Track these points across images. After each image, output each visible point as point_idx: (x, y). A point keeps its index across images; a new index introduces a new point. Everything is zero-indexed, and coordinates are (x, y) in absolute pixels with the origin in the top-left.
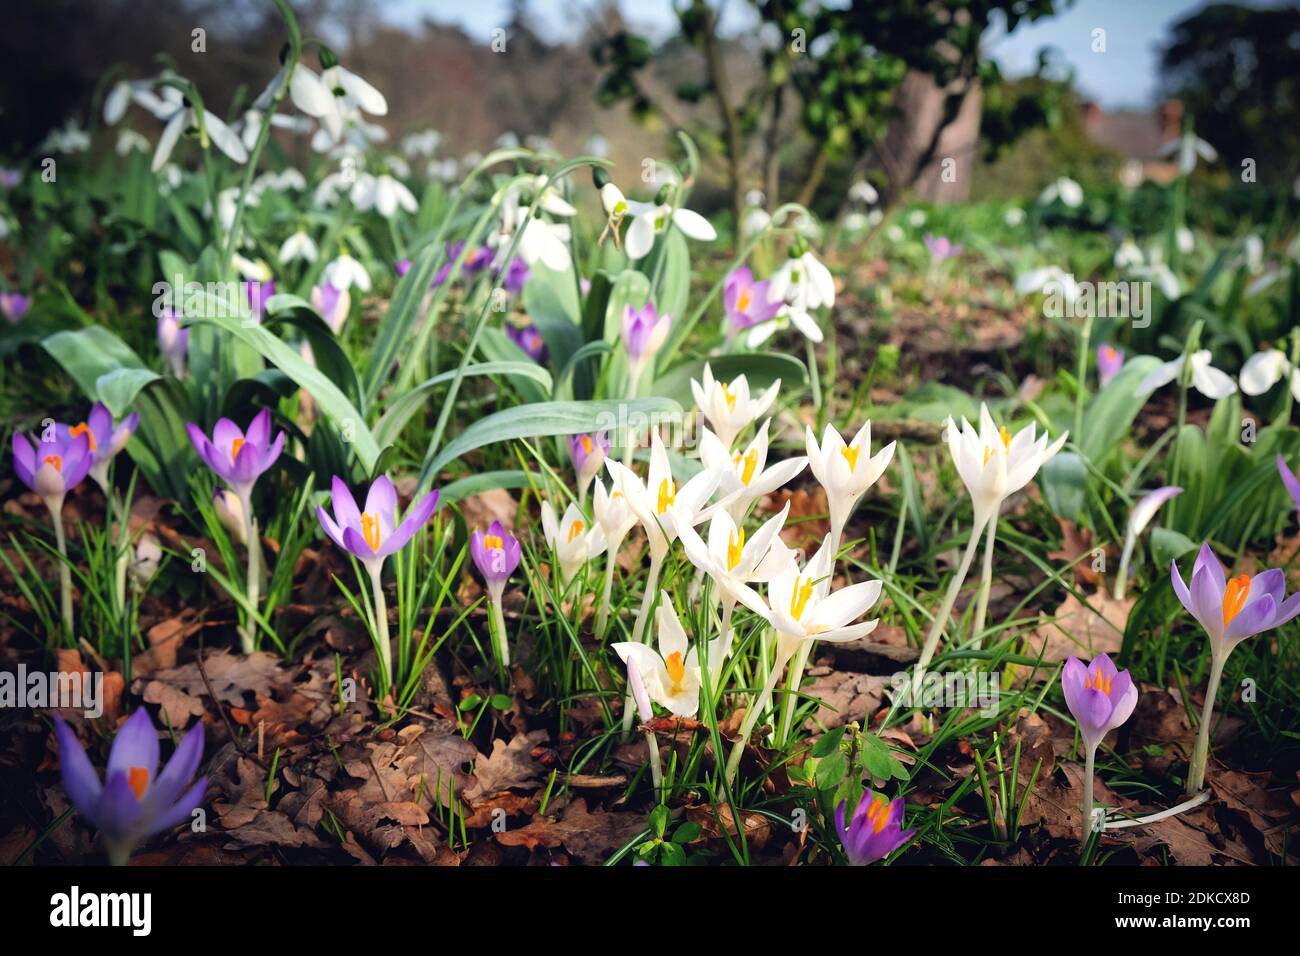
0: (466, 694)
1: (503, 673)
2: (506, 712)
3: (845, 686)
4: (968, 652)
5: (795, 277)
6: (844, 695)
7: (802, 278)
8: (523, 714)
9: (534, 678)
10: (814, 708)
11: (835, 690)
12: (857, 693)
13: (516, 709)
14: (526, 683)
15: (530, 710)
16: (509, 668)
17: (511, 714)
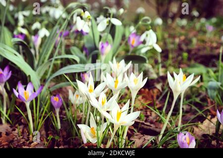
0: (50, 135)
1: (58, 131)
2: (59, 140)
3: (142, 138)
4: (176, 131)
5: (147, 35)
6: (141, 140)
7: (149, 36)
8: (63, 141)
9: (67, 132)
10: (134, 143)
11: (140, 139)
12: (145, 140)
13: (61, 140)
14: (65, 133)
15: (65, 140)
16: (60, 130)
17: (60, 141)
